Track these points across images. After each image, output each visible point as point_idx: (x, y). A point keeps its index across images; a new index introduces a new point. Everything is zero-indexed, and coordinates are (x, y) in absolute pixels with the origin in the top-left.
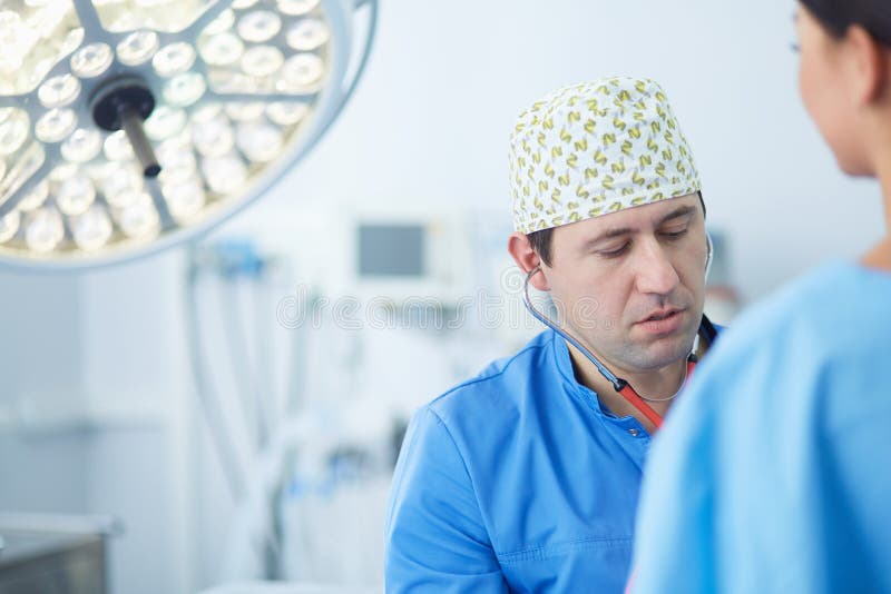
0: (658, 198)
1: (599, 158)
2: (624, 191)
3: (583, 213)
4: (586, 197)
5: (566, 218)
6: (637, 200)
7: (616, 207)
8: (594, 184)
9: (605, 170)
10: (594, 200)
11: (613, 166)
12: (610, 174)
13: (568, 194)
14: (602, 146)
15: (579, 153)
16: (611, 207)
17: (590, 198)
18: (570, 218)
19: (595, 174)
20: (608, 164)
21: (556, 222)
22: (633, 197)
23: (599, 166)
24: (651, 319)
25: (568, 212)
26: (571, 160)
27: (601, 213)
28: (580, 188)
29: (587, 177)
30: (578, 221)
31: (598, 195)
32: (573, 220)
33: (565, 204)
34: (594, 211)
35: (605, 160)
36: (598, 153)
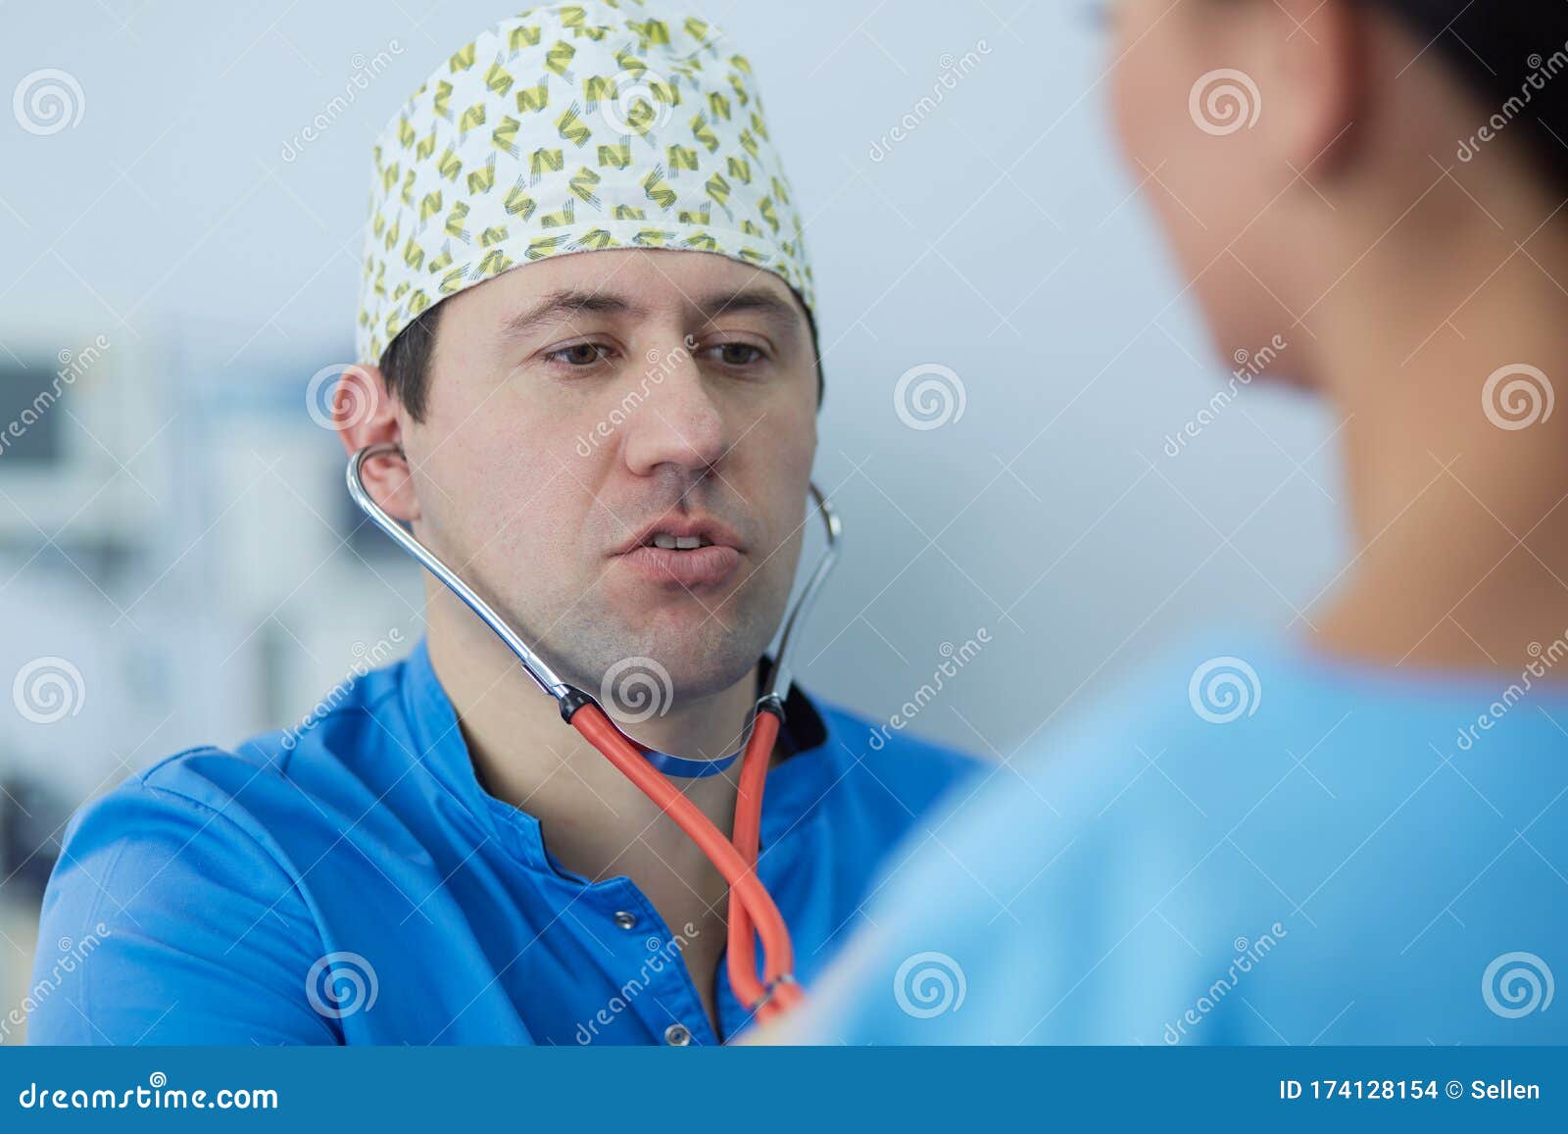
0: (702, 246)
1: (572, 127)
2: (621, 211)
3: (515, 251)
4: (527, 216)
5: (472, 269)
6: (648, 234)
7: (596, 241)
8: (551, 189)
9: (579, 158)
10: (547, 221)
11: (602, 149)
12: (594, 166)
13: (487, 211)
14: (583, 103)
15: (527, 117)
16: (587, 239)
17: (536, 217)
18: (483, 267)
19: (558, 162)
20: (591, 146)
21: (450, 284)
22: (639, 226)
23: (568, 146)
24: (650, 540)
25: (479, 255)
26: (504, 130)
27: (559, 250)
28: (515, 192)
29: (536, 169)
30: (501, 272)
31: (556, 211)
32: (489, 273)
33: (476, 233)
34: (542, 244)
35: (585, 135)
36: (570, 116)
